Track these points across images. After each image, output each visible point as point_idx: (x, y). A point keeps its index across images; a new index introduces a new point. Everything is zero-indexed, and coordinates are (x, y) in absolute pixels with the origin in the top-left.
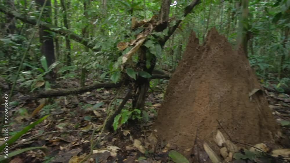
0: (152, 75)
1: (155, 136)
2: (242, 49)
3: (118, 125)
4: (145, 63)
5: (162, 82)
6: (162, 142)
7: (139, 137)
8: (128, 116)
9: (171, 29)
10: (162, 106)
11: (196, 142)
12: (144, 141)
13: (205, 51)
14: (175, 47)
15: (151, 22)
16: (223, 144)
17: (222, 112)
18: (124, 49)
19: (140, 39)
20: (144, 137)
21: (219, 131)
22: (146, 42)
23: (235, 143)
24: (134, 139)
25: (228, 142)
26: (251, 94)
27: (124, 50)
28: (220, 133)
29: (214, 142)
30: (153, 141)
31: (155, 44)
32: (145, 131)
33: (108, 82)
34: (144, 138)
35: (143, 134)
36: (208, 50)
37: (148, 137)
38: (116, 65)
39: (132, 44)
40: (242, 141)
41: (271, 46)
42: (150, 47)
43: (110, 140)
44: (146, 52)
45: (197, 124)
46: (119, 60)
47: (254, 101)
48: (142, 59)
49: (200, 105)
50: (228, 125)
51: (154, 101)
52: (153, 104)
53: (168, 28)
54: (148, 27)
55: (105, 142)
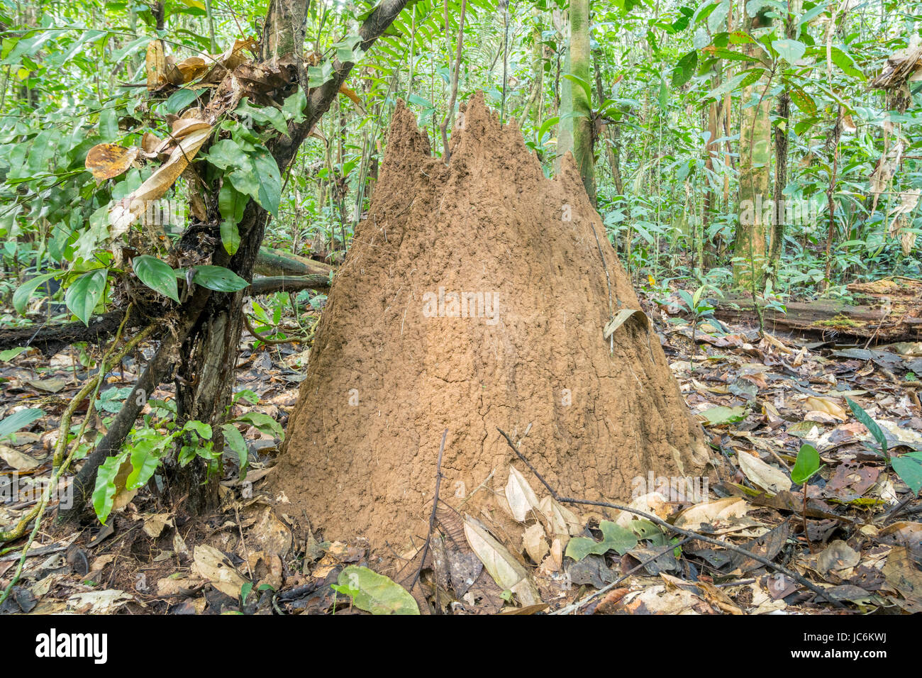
0: (250, 281)
1: (283, 520)
2: (575, 173)
3: (114, 497)
4: (217, 233)
5: (306, 302)
6: (311, 539)
7: (217, 534)
8: (157, 452)
9: (317, 96)
10: (304, 399)
11: (435, 522)
12: (234, 547)
13: (452, 180)
14: (352, 165)
15: (231, 64)
16: (530, 513)
17: (523, 399)
18: (118, 173)
19: (187, 133)
20: (235, 530)
21: (513, 469)
22: (216, 147)
23: (569, 502)
24: (190, 548)
25: (547, 505)
26: (610, 330)
27: (116, 180)
28: (520, 475)
29: (501, 510)
30: (271, 540)
31: (253, 156)
32: (238, 505)
33: (64, 319)
34: (238, 535)
35: (233, 518)
36: (459, 177)
37: (251, 527)
38: (85, 246)
39: (154, 155)
40: (592, 495)
41: (674, 164)
42: (230, 169)
43: (80, 567)
44: (216, 187)
45: (436, 456)
46: (97, 221)
47: (622, 352)
48: (204, 217)
49: (441, 382)
50: (543, 443)
51: (277, 381)
52: (271, 393)
53: (301, 90)
54: (220, 87)
55: (59, 577)
